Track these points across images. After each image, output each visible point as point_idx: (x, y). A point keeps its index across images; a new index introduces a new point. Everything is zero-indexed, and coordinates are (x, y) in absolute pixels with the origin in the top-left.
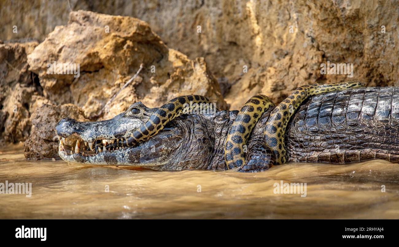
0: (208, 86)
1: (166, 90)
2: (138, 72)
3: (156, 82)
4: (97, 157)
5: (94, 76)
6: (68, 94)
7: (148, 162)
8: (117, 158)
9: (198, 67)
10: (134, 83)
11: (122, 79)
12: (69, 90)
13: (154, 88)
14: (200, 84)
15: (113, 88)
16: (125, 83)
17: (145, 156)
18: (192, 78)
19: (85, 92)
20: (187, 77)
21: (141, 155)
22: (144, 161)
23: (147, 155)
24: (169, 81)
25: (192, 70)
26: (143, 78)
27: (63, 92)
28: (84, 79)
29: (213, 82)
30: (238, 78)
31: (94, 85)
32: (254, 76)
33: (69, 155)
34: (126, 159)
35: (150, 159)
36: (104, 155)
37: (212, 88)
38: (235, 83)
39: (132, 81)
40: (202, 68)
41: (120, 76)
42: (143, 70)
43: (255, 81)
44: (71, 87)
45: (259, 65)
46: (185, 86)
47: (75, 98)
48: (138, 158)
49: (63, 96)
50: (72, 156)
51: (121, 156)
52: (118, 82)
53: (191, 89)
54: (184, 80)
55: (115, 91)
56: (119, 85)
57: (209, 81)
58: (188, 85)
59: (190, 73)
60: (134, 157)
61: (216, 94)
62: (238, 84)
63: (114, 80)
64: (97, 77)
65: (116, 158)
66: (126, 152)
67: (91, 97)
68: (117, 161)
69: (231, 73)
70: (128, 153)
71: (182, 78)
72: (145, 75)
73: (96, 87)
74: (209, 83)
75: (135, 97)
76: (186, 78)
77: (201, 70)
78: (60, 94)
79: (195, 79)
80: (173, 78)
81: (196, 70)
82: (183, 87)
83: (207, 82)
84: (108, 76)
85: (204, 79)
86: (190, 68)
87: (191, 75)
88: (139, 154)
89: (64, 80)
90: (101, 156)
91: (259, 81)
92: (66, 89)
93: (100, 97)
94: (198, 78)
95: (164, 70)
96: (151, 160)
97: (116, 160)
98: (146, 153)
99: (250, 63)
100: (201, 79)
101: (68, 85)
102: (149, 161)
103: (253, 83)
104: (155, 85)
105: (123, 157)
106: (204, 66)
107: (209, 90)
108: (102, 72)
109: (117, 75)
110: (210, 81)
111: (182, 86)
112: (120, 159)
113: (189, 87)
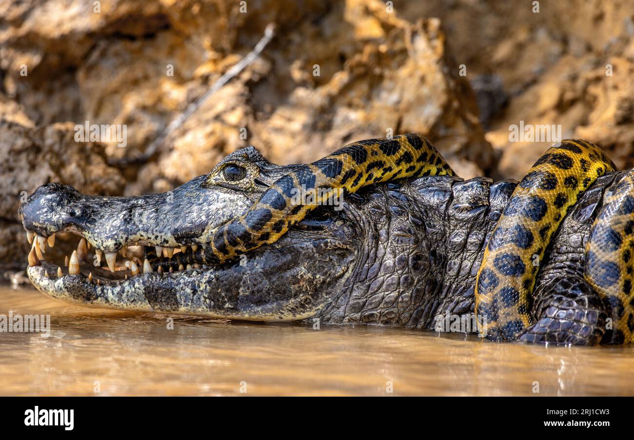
0: (443, 98)
1: (333, 100)
2: (260, 47)
3: (306, 75)
4: (127, 288)
5: (140, 51)
6: (71, 94)
7: (260, 309)
8: (178, 296)
9: (421, 43)
10: (246, 76)
11: (215, 61)
12: (73, 82)
13: (301, 93)
14: (425, 90)
15: (191, 85)
16: (223, 73)
17: (253, 292)
18: (403, 72)
19: (115, 92)
20: (390, 68)
21: (241, 289)
22: (249, 306)
23: (259, 291)
24: (341, 78)
25: (404, 52)
26: (273, 62)
27: (57, 85)
28: (117, 54)
29: (459, 89)
30: (528, 79)
31: (138, 73)
32: (574, 78)
33: (53, 277)
34: (203, 299)
35: (266, 302)
36: (144, 283)
37: (456, 104)
38: (520, 93)
39: (243, 71)
40: (433, 48)
41: (210, 54)
42: (274, 44)
43: (574, 90)
44: (81, 75)
45: (589, 49)
46: (384, 95)
47: (89, 106)
48: (234, 298)
49: (56, 98)
50: (60, 282)
51: (188, 290)
52: (204, 69)
53: (398, 102)
54: (381, 78)
55: (194, 95)
56: (206, 80)
57: (448, 84)
58: (391, 91)
59: (398, 58)
60: (223, 294)
61: (466, 121)
62: (528, 97)
63: (195, 63)
64: (149, 52)
65: (175, 295)
66: (204, 281)
67: (131, 103)
68: (177, 303)
69: (510, 64)
70: (209, 282)
71: (377, 71)
72: (278, 56)
73: (146, 78)
74: (448, 91)
75: (246, 114)
76: (387, 73)
77: (429, 52)
78: (50, 93)
79: (411, 75)
80: (351, 70)
81: (415, 51)
82: (378, 96)
83: (442, 86)
84: (179, 53)
85: (437, 78)
86: (398, 46)
87: (401, 64)
88: (238, 287)
89: (62, 55)
90: (137, 285)
91: (585, 91)
92: (66, 78)
93: (154, 106)
94: (419, 73)
95: (332, 45)
96: (269, 306)
97: (176, 300)
98: (255, 285)
99: (565, 41)
100: (429, 78)
101: (72, 70)
102: (264, 306)
103: (569, 96)
104: (303, 84)
105: (195, 292)
106: (438, 44)
107: (446, 108)
108: (165, 39)
109: (203, 50)
110: (452, 84)
111: (375, 93)
112: (186, 297)
113: (394, 97)
